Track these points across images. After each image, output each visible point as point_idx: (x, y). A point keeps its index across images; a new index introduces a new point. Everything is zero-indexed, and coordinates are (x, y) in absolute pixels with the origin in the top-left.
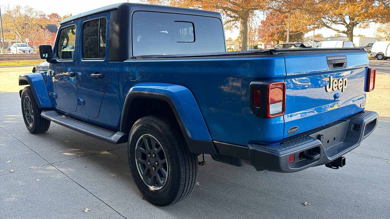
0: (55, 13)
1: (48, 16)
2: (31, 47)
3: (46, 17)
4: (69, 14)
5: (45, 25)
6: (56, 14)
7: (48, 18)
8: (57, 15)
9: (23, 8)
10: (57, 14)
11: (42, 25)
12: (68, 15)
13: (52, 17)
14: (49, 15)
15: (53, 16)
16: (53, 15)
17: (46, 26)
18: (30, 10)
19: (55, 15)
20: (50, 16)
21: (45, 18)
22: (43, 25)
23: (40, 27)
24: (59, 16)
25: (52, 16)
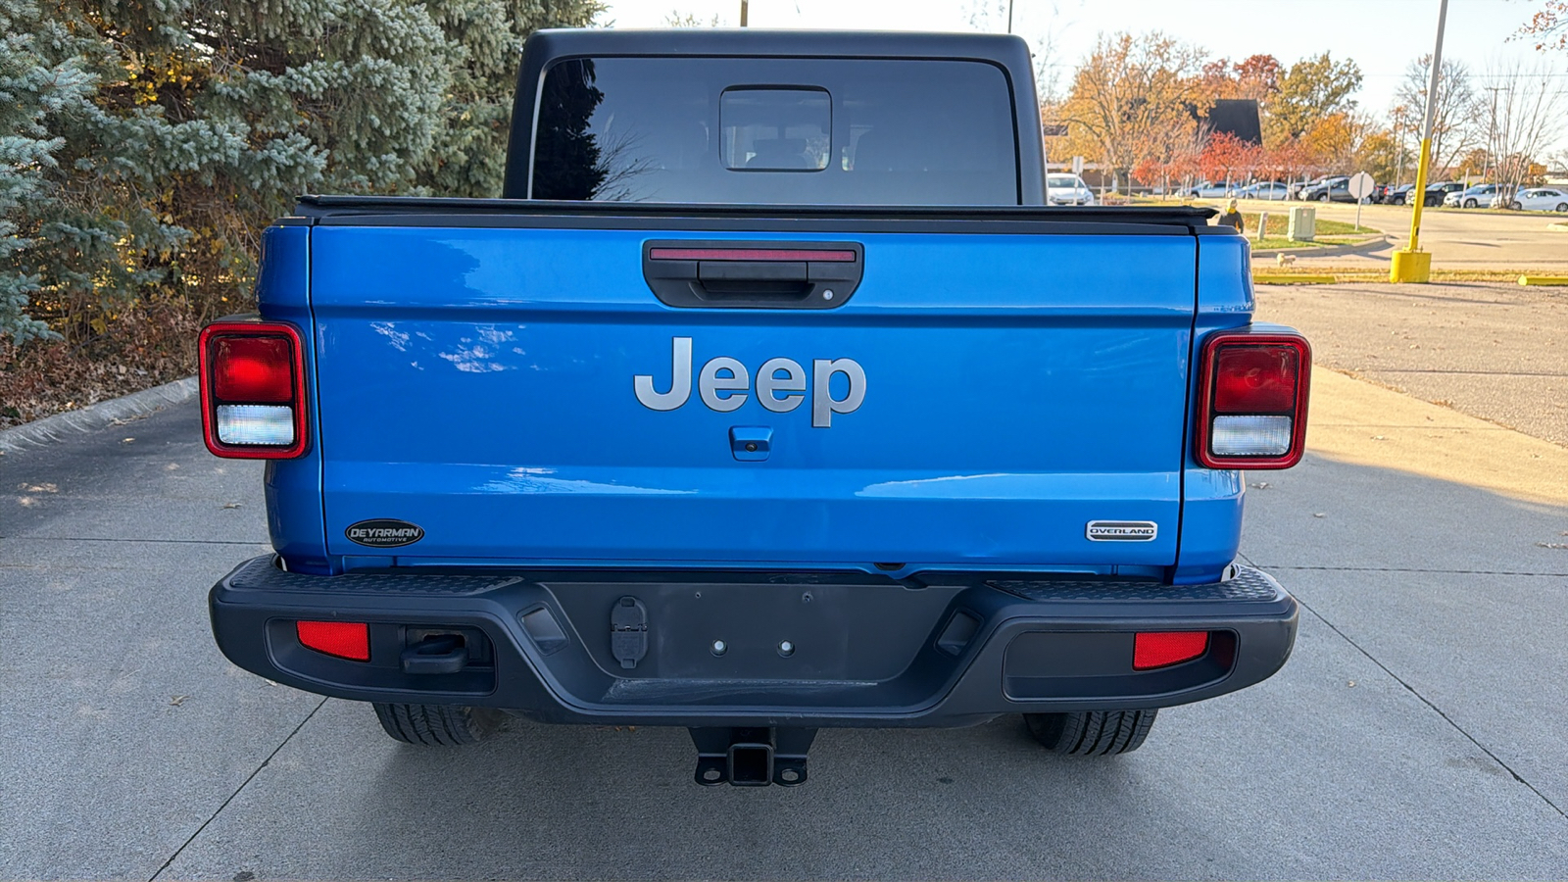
0: (1266, 54)
1: (1237, 67)
2: (1091, 188)
3: (1229, 70)
4: (1320, 56)
5: (1208, 105)
6: (1270, 56)
7: (1236, 76)
8: (1271, 61)
9: (1140, 42)
10: (1269, 58)
11: (1195, 102)
12: (1313, 60)
13: (1251, 70)
14: (1241, 62)
15: (1255, 67)
16: (1254, 62)
17: (1210, 107)
18: (1163, 49)
19: (1264, 62)
20: (1243, 68)
21: (1222, 77)
22: (1199, 105)
23: (1189, 113)
24: (1277, 66)
25: (1249, 67)
